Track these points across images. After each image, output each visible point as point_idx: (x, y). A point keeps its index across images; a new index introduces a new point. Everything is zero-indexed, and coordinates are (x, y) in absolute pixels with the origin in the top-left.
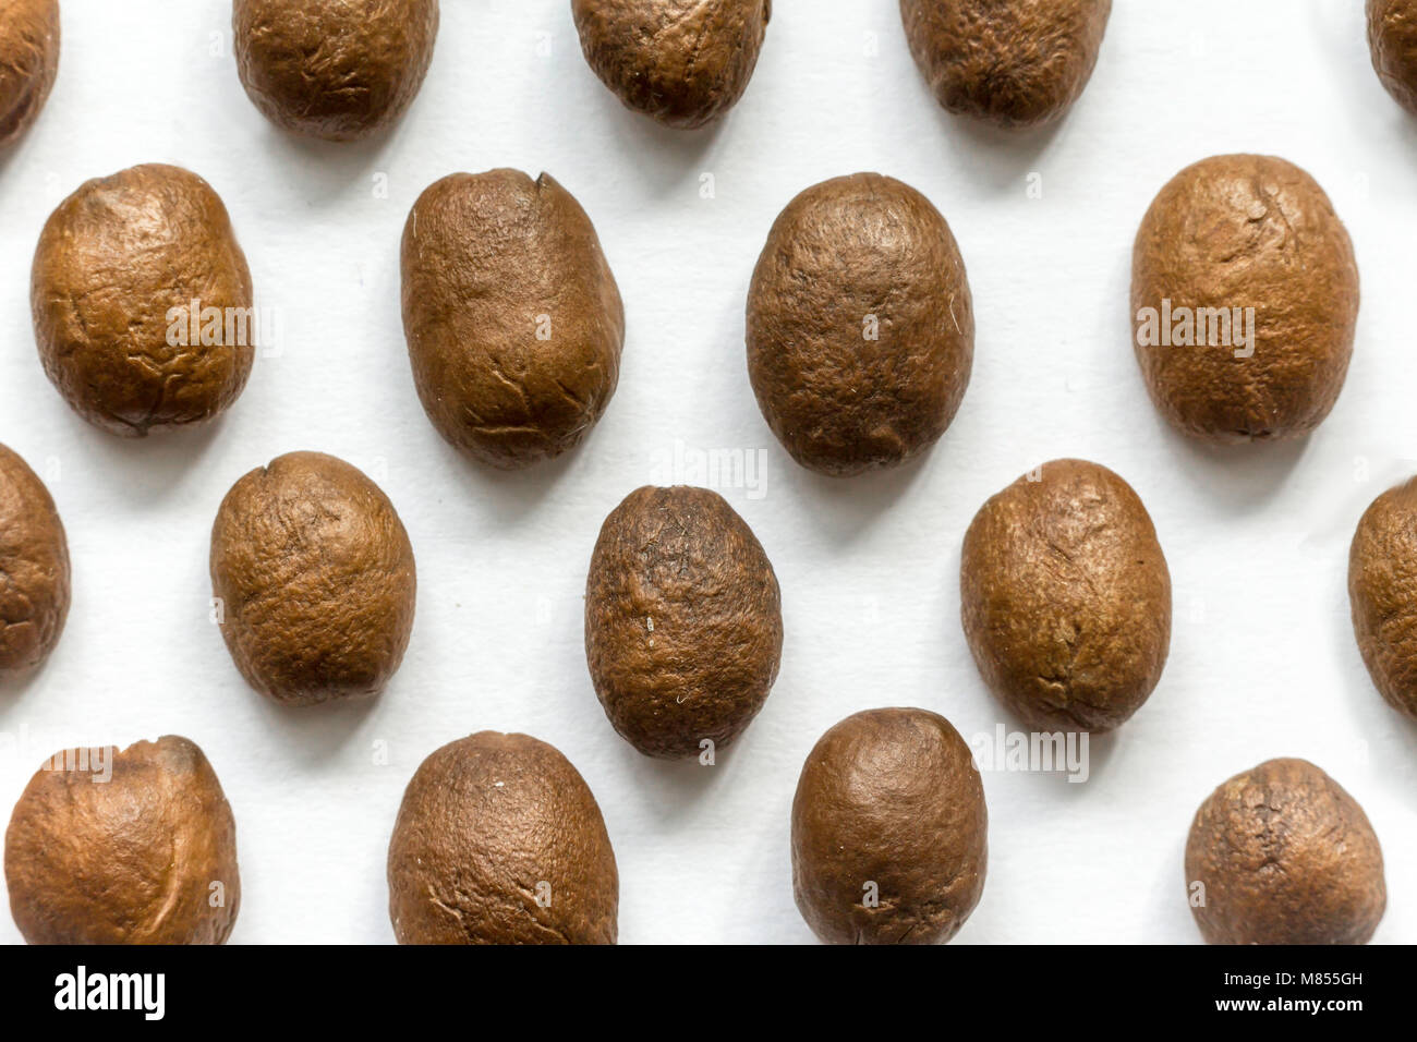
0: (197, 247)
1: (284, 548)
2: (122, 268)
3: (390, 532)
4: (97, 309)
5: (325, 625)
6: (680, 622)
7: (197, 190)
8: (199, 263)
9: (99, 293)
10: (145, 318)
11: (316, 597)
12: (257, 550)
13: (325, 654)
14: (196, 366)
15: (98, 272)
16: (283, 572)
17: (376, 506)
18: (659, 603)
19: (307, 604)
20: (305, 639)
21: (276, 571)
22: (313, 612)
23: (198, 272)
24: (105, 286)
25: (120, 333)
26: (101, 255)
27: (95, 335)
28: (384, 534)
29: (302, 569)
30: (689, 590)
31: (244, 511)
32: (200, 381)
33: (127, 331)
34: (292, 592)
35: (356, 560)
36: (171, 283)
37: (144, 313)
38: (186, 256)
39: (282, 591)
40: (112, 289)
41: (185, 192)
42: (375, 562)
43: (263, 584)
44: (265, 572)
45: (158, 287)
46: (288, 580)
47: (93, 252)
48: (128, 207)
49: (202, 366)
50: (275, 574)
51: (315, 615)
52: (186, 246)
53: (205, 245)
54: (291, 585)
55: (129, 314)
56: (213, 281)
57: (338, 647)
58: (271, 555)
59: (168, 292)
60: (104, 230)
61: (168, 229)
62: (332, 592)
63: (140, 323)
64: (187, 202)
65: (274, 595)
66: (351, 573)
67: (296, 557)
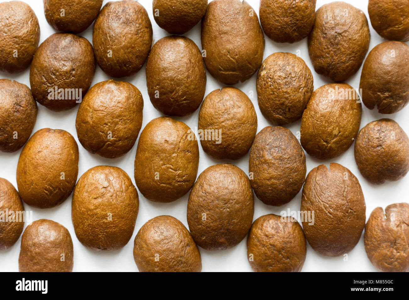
0: (132, 112)
1: (223, 113)
2: (109, 108)
3: (253, 114)
4: (98, 116)
5: (231, 137)
6: (278, 166)
7: (139, 96)
8: (130, 116)
9: (100, 112)
10: (109, 124)
11: (230, 128)
12: (215, 112)
13: (229, 145)
14: (117, 143)
15: (102, 106)
16: (222, 120)
17: (251, 106)
18: (272, 160)
19: (227, 130)
20: (224, 140)
21: (220, 119)
22: (228, 132)
23: (129, 119)
24: (102, 111)
25: (101, 125)
26: (105, 102)
27: (93, 122)
28: (252, 115)
29: (228, 120)
30: (281, 157)
31: (213, 100)
32: (115, 147)
33: (103, 125)
34: (223, 126)
35: (243, 120)
36: (121, 118)
37: (109, 123)
38: (127, 113)
39: (220, 125)
40: (104, 113)
41: (135, 96)
42: (248, 122)
43: (215, 122)
44: (217, 119)
45: (116, 118)
46: (223, 122)
47: (103, 100)
48: (118, 93)
49: (118, 144)
50: (219, 120)
51: (229, 133)
52: (129, 110)
53: (134, 112)
54: (223, 124)
55: (106, 121)
56: (131, 123)
57: (233, 144)
58: (219, 114)
59: (118, 120)
60: (109, 95)
61: (126, 103)
62: (235, 128)
63: (107, 125)
64: (134, 99)
65: (218, 125)
66: (241, 124)
67: (226, 116)
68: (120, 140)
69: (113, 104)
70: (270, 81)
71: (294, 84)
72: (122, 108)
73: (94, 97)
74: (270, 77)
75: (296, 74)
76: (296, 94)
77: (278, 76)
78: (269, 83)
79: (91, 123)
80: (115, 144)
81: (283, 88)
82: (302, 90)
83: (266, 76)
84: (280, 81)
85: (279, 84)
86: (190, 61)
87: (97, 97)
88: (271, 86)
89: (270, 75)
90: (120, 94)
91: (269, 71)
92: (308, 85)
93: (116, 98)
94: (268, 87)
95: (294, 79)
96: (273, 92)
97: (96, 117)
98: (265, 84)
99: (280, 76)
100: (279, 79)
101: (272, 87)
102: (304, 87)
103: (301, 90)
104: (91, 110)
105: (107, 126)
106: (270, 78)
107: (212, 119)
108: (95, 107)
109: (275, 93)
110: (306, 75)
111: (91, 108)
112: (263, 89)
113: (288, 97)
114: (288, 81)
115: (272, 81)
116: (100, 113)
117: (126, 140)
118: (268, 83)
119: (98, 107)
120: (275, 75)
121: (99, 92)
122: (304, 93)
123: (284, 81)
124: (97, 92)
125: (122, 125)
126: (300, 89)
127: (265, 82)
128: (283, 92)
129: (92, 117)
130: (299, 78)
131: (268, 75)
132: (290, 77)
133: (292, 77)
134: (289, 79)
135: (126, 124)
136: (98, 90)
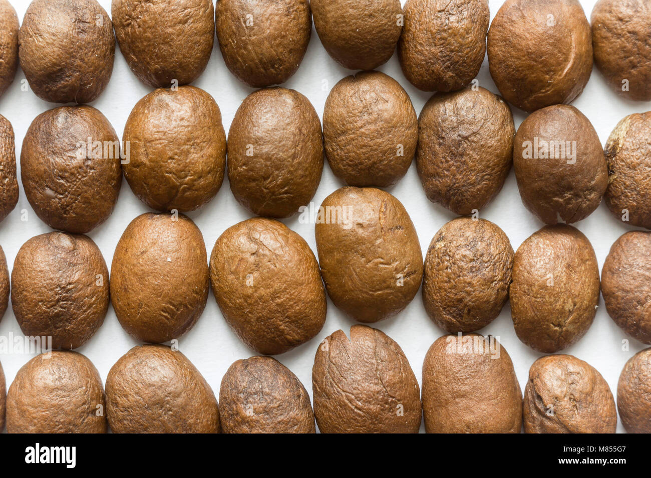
68: (200, 178)
69: (174, 123)
70: (447, 261)
71: (485, 272)
72: (188, 126)
73: (141, 122)
74: (450, 253)
75: (491, 257)
76: (484, 289)
77: (462, 255)
78: (446, 263)
79: (148, 163)
80: (194, 185)
81: (466, 276)
82: (496, 284)
83: (442, 251)
84: (462, 264)
85: (461, 269)
86: (300, 130)
87: (146, 120)
88: (447, 268)
89: (450, 251)
90: (179, 106)
91: (449, 244)
92: (506, 278)
93: (175, 114)
94: (442, 270)
95: (486, 265)
96: (450, 278)
97: (153, 152)
98: (439, 263)
99: (464, 256)
100: (463, 261)
101: (449, 271)
102: (499, 280)
103: (493, 285)
104: (142, 144)
105: (174, 161)
106: (449, 256)
107: (343, 125)
108: (146, 136)
109: (452, 281)
110: (507, 261)
111: (140, 140)
112: (434, 271)
113: (471, 291)
114: (476, 267)
115: (451, 261)
116: (158, 144)
117: (209, 175)
118: (443, 262)
119: (152, 135)
120: (458, 252)
121: (146, 111)
122: (498, 290)
123: (470, 265)
124: (143, 113)
125: (196, 153)
126: (492, 282)
127: (439, 260)
128: (465, 282)
129: (147, 154)
130: (495, 264)
131: (446, 250)
132: (480, 260)
133: (484, 262)
134: (477, 264)
135: (202, 150)
136: (144, 109)
